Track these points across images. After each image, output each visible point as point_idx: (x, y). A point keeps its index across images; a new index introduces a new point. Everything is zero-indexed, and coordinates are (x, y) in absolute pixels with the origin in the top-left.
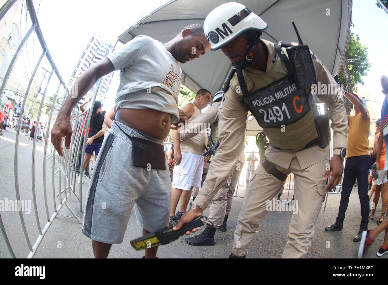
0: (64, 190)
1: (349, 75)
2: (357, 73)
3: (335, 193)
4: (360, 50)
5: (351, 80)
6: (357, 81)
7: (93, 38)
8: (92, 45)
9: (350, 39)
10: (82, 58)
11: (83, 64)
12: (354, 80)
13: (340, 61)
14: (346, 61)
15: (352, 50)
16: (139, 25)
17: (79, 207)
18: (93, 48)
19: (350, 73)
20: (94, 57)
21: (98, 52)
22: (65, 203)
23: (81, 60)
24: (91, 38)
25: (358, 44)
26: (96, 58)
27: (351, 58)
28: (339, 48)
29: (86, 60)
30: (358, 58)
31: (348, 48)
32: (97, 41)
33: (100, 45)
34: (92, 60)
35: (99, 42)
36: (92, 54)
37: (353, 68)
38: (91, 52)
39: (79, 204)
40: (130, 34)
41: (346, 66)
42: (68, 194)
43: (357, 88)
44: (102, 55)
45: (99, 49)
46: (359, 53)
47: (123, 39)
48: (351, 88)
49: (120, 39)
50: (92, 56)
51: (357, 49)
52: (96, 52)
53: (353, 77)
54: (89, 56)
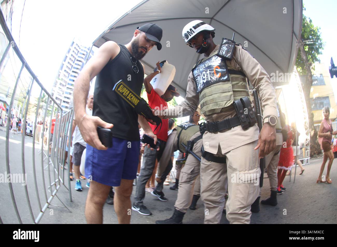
0: (54, 183)
1: (306, 56)
2: (313, 52)
3: (303, 165)
4: (314, 31)
5: (309, 60)
6: (314, 60)
7: (73, 43)
8: (73, 49)
9: (304, 23)
10: (65, 61)
11: (66, 66)
12: (311, 60)
13: (296, 44)
14: (302, 43)
15: (306, 32)
16: (110, 30)
17: (69, 198)
18: (73, 51)
19: (307, 53)
20: (75, 60)
21: (79, 55)
22: (55, 195)
23: (64, 63)
24: (71, 43)
25: (311, 26)
26: (77, 60)
27: (306, 40)
28: (294, 32)
29: (69, 63)
30: (313, 39)
31: (303, 31)
32: (77, 45)
33: (80, 48)
34: (74, 62)
35: (79, 46)
36: (74, 57)
37: (309, 48)
38: (72, 55)
39: (69, 194)
40: (103, 39)
41: (302, 48)
42: (58, 187)
43: (314, 66)
44: (82, 58)
45: (79, 52)
46: (313, 34)
47: (97, 44)
48: (309, 67)
49: (94, 44)
50: (73, 59)
51: (311, 31)
52: (77, 55)
53: (310, 57)
54: (70, 59)
